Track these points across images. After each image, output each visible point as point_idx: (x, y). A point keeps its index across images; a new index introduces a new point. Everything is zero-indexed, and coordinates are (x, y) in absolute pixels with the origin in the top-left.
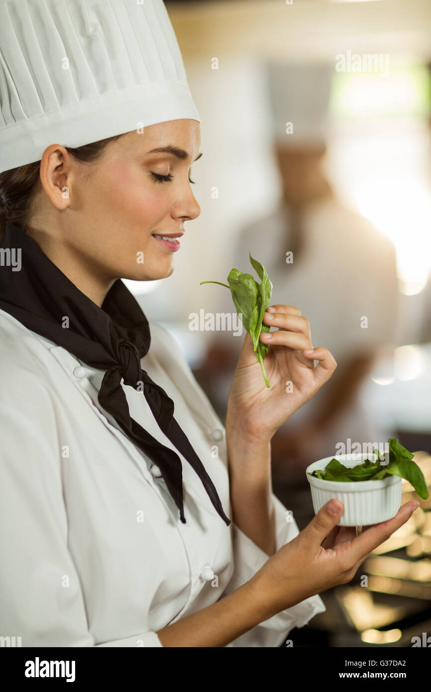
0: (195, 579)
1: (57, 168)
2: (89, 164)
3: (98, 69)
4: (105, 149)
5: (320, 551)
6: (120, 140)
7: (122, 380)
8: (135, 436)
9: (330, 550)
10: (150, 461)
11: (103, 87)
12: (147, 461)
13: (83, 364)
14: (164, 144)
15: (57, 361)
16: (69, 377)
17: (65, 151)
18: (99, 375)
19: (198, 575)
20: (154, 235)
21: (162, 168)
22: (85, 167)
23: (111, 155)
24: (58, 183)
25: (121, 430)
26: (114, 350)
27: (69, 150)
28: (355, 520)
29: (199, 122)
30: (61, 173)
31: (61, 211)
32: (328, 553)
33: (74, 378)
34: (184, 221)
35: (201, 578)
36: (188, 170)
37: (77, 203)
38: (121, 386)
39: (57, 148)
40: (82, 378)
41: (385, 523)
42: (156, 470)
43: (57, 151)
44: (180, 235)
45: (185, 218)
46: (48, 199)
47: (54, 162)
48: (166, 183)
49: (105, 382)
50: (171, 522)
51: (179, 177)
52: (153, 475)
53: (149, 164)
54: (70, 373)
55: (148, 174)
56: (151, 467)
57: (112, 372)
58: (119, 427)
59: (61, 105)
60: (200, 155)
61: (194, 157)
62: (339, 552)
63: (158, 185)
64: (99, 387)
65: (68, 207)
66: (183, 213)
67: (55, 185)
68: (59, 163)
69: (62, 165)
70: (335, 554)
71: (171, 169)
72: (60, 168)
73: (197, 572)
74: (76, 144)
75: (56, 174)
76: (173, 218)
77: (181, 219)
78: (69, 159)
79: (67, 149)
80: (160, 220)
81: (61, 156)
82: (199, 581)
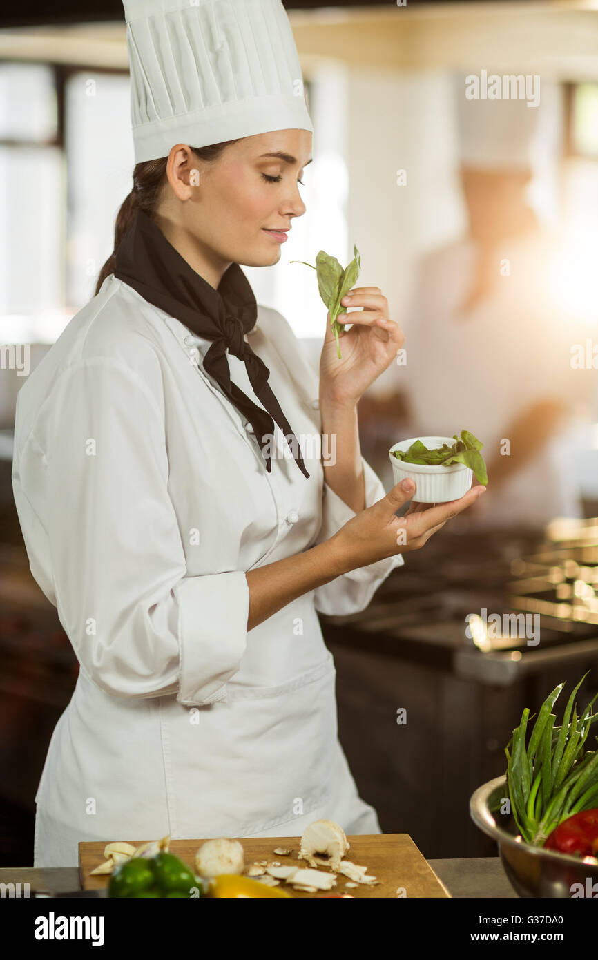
0: (282, 521)
1: (182, 165)
2: (208, 162)
3: (222, 80)
4: (223, 151)
5: (392, 519)
6: (236, 144)
7: (228, 349)
8: (234, 398)
9: (402, 518)
10: (245, 420)
11: (226, 97)
12: (242, 419)
13: (194, 334)
14: (274, 150)
15: (170, 330)
16: (179, 343)
17: (189, 150)
18: (207, 345)
19: (285, 518)
20: (264, 229)
21: (272, 171)
22: (206, 165)
23: (229, 156)
24: (182, 178)
25: (222, 392)
26: (221, 321)
27: (193, 150)
28: (425, 498)
29: (311, 132)
30: (185, 168)
31: (183, 202)
32: (400, 521)
33: (184, 346)
34: (291, 218)
35: (287, 521)
36: (298, 172)
37: (197, 195)
38: (225, 355)
39: (181, 148)
40: (191, 346)
41: (453, 502)
42: (250, 428)
43: (182, 150)
44: (287, 230)
45: (291, 215)
46: (173, 191)
47: (180, 159)
48: (275, 184)
49: (211, 350)
50: (260, 471)
51: (288, 178)
52: (247, 431)
53: (260, 166)
54: (181, 341)
55: (259, 175)
56: (246, 425)
57: (219, 342)
58: (221, 390)
59: (189, 110)
60: (310, 161)
61: (304, 162)
62: (410, 521)
63: (268, 185)
64: (205, 354)
65: (190, 198)
66: (289, 211)
67: (180, 178)
68: (184, 160)
69: (186, 162)
70: (405, 522)
71: (282, 171)
72: (185, 165)
73: (283, 516)
74: (198, 145)
75: (181, 169)
76: (280, 214)
77: (287, 216)
78: (193, 158)
79: (191, 148)
80: (267, 217)
81: (185, 154)
82: (285, 524)
